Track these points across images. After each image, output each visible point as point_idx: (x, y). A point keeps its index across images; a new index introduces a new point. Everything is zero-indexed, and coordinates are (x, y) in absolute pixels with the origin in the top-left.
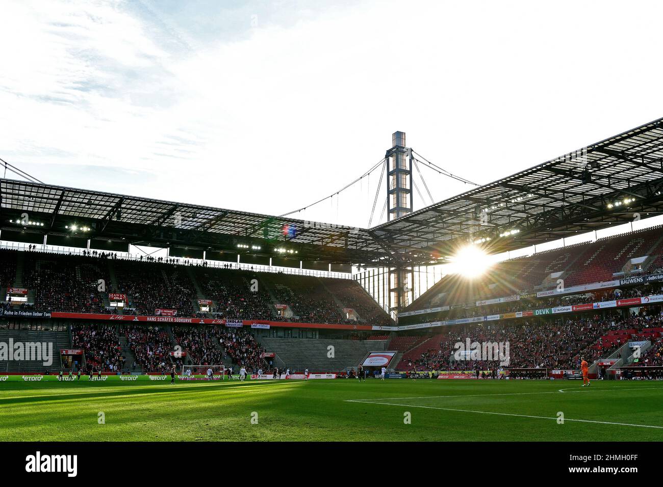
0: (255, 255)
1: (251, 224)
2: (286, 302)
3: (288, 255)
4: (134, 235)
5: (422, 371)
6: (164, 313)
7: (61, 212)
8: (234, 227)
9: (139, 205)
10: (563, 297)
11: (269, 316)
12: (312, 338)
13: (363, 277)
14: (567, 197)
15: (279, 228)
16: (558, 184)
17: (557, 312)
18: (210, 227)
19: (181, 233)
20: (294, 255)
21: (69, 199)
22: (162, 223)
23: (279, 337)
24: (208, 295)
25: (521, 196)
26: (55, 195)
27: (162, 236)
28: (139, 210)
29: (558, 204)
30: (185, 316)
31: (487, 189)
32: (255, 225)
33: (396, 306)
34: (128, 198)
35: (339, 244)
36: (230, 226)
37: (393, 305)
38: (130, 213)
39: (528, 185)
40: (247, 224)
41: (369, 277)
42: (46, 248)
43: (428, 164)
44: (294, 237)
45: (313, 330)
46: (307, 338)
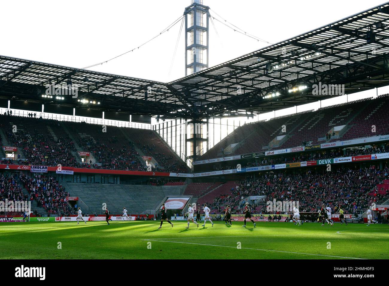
0: (59, 106)
1: (54, 76)
2: (89, 150)
3: (92, 106)
5: (215, 214)
8: (38, 77)
10: (345, 149)
11: (73, 163)
12: (114, 183)
13: (161, 127)
14: (352, 56)
15: (82, 80)
16: (344, 43)
17: (338, 162)
18: (14, 78)
20: (96, 106)
23: (83, 182)
24: (13, 143)
25: (310, 54)
29: (344, 62)
32: (59, 77)
33: (192, 154)
35: (140, 96)
36: (34, 77)
37: (190, 154)
39: (316, 43)
40: (51, 75)
41: (167, 127)
44: (97, 89)
45: (114, 176)
46: (108, 183)
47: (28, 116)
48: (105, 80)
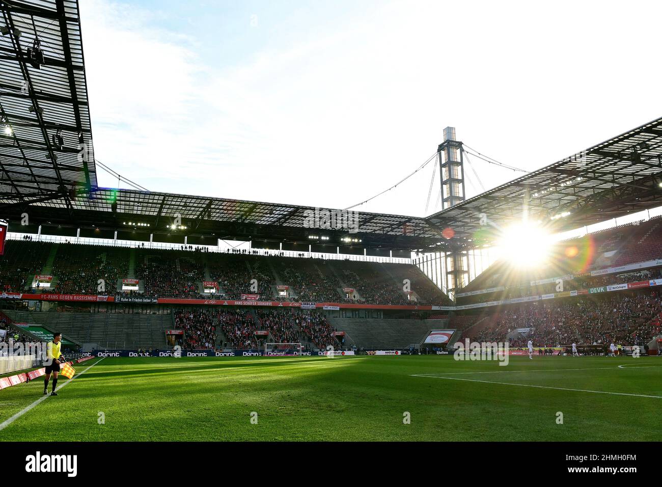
0: (324, 245)
2: (353, 286)
3: (354, 244)
4: (222, 231)
6: (249, 297)
7: (163, 214)
9: (225, 206)
10: (618, 276)
11: (337, 298)
12: (377, 318)
14: (617, 179)
16: (607, 166)
17: (612, 290)
18: (285, 222)
19: (261, 227)
20: (358, 244)
21: (169, 203)
22: (244, 220)
23: (348, 317)
24: (285, 281)
25: (570, 180)
26: (158, 200)
27: (245, 231)
28: (225, 210)
29: (609, 186)
30: (267, 300)
31: (536, 175)
33: (454, 287)
34: (217, 200)
35: (399, 232)
37: (451, 286)
38: (218, 213)
39: (576, 169)
41: (427, 261)
42: (152, 245)
43: (478, 155)
45: (378, 311)
46: (372, 318)
47: (298, 257)
48: (366, 219)
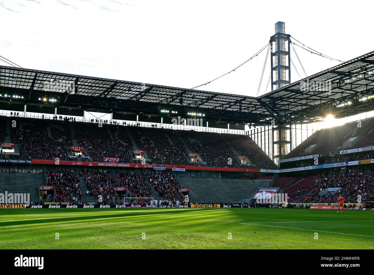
1: (170, 95)
2: (197, 152)
3: (198, 117)
4: (87, 104)
5: (298, 202)
6: (110, 160)
7: (35, 89)
8: (158, 97)
9: (90, 83)
11: (185, 162)
12: (216, 178)
13: (253, 133)
15: (191, 98)
18: (141, 98)
19: (120, 102)
20: (202, 117)
21: (41, 79)
22: (106, 95)
23: (192, 177)
24: (141, 147)
26: (31, 76)
27: (107, 104)
28: (90, 86)
30: (125, 162)
31: (348, 65)
32: (173, 96)
33: (278, 154)
34: (82, 77)
35: (235, 108)
36: (155, 96)
37: (276, 154)
38: (84, 88)
40: (168, 95)
41: (258, 133)
42: (26, 115)
43: (303, 46)
44: (202, 104)
45: (217, 172)
46: (212, 178)
47: (152, 127)
48: (208, 97)
